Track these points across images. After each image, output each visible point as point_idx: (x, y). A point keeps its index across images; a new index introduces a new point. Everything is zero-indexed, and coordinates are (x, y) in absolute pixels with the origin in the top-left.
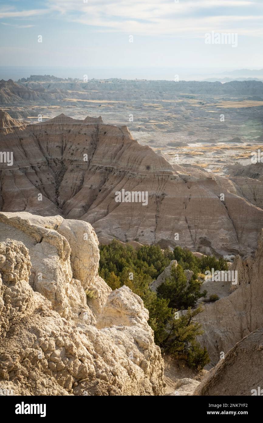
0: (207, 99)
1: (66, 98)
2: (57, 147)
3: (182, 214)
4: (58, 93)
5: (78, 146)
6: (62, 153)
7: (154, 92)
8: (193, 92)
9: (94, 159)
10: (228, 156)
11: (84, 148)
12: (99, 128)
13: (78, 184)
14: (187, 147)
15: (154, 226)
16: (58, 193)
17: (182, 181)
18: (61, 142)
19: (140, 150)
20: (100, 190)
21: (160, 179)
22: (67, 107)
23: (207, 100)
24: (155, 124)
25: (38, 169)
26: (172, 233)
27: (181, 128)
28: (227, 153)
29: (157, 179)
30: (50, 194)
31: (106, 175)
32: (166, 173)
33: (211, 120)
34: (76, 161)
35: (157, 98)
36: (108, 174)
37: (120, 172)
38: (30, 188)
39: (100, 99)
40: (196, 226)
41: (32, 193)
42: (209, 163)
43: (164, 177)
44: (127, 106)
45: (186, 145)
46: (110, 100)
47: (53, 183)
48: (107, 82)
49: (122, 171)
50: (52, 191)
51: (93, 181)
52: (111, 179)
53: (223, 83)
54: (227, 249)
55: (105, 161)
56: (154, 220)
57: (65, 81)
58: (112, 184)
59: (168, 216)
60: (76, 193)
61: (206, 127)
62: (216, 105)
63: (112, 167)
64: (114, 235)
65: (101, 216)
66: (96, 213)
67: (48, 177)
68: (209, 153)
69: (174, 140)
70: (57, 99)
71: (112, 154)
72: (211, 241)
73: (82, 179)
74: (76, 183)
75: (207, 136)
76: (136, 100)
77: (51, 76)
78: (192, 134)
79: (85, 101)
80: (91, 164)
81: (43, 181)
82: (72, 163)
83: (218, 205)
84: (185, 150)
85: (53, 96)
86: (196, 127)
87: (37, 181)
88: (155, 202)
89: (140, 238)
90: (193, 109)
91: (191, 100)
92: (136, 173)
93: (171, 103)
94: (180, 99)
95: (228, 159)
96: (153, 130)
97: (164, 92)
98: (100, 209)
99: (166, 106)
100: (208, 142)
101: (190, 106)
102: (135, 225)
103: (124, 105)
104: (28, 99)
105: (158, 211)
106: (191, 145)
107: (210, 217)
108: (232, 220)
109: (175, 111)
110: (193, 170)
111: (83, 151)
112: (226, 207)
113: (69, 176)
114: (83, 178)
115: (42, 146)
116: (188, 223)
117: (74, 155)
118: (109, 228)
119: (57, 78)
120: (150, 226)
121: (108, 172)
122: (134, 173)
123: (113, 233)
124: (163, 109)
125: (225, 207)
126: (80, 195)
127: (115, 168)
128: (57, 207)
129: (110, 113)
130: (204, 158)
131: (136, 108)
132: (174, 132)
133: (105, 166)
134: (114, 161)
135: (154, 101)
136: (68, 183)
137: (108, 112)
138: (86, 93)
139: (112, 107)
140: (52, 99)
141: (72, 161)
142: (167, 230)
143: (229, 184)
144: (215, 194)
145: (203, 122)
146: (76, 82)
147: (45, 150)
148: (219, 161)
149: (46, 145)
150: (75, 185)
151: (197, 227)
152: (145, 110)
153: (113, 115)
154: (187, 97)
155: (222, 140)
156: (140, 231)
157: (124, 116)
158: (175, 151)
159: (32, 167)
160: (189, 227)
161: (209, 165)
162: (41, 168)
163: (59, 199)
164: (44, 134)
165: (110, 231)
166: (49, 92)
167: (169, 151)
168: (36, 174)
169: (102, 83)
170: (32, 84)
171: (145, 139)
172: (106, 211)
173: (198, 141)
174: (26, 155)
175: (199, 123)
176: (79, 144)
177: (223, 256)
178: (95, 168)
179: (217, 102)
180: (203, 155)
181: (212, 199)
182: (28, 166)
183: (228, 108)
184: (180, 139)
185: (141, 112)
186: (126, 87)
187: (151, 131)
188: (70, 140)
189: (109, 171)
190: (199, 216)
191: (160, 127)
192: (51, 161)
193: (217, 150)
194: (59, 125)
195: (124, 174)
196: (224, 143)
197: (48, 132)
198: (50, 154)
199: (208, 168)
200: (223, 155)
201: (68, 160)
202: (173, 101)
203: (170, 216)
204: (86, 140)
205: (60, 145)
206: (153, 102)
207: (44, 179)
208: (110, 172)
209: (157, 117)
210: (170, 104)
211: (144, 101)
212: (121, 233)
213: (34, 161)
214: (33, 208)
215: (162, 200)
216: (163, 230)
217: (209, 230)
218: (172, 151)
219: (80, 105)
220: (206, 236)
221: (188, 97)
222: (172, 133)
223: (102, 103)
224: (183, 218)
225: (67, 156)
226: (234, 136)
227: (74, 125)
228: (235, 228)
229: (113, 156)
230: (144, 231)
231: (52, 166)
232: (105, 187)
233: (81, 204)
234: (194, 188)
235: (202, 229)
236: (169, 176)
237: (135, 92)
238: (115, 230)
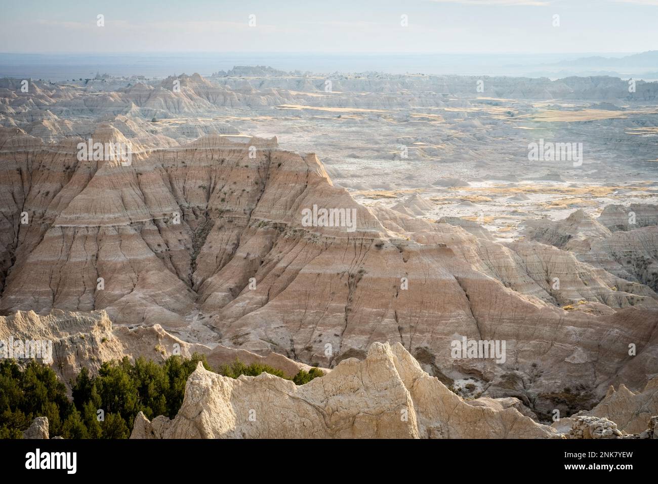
0: (522, 106)
1: (284, 103)
2: (200, 187)
3: (390, 306)
4: (273, 95)
5: (233, 187)
6: (208, 198)
7: (433, 95)
8: (499, 95)
9: (257, 208)
10: (532, 205)
11: (244, 190)
12: (271, 156)
13: (229, 250)
14: (467, 187)
15: (341, 325)
16: (194, 265)
17: (393, 249)
18: (207, 180)
19: (330, 196)
20: (262, 262)
21: (357, 245)
22: (283, 118)
23: (521, 108)
24: (422, 149)
25: (163, 225)
26: (369, 338)
27: (465, 156)
28: (533, 198)
29: (353, 245)
30: (180, 267)
31: (275, 236)
32: (368, 236)
33: (521, 141)
34: (228, 211)
35: (438, 105)
36: (278, 235)
37: (295, 231)
38: (145, 256)
39: (340, 106)
40: (412, 327)
41: (147, 264)
42: (497, 215)
43: (364, 242)
44: (385, 117)
45: (464, 185)
46: (358, 108)
47: (189, 249)
48: (357, 78)
49: (299, 230)
50: (185, 262)
51: (253, 246)
52: (280, 243)
53: (553, 79)
54: (462, 368)
55: (274, 213)
56: (343, 315)
57: (288, 76)
58: (281, 252)
59: (367, 309)
60: (224, 266)
61: (510, 154)
62: (533, 116)
63: (285, 222)
64: (271, 340)
65: (255, 306)
66: (247, 301)
67: (180, 237)
68: (501, 199)
69: (449, 175)
70: (269, 105)
71: (287, 202)
72: (435, 354)
73: (236, 242)
74: (225, 249)
75: (507, 169)
76: (402, 107)
77: (267, 67)
78: (482, 166)
79: (315, 108)
80: (253, 217)
81: (170, 245)
82: (221, 215)
83: (453, 292)
84: (462, 192)
85: (263, 100)
86: (491, 153)
87: (159, 245)
88: (346, 285)
89: (314, 346)
90: (495, 123)
91: (494, 108)
92: (318, 234)
93: (458, 113)
94: (475, 106)
95: (532, 209)
96: (418, 159)
97: (450, 95)
98: (255, 295)
99: (449, 118)
100: (503, 180)
101: (490, 119)
102: (309, 323)
103: (379, 116)
104: (222, 105)
105: (351, 300)
106: (474, 185)
107: (436, 312)
108: (477, 319)
109: (464, 126)
110: (449, 229)
111: (241, 196)
112: (467, 295)
113: (215, 237)
114: (238, 240)
115: (175, 185)
116: (399, 321)
117: (226, 202)
118: (263, 328)
119: (276, 71)
120: (334, 326)
121: (277, 231)
122: (316, 233)
123: (271, 336)
124: (443, 123)
125: (465, 296)
126: (227, 272)
127: (289, 224)
128: (188, 290)
129: (354, 129)
130: (491, 208)
131: (399, 120)
132: (452, 162)
133: (274, 222)
134: (289, 213)
135: (430, 110)
136: (213, 248)
137: (350, 127)
138: (320, 95)
139: (358, 119)
140: (261, 106)
141: (222, 212)
142: (362, 332)
143: (502, 253)
144: (450, 272)
145: (505, 146)
146: (307, 77)
147: (180, 193)
148: (514, 212)
149: (181, 185)
150: (224, 253)
151: (414, 329)
152: (413, 125)
153: (357, 132)
154: (488, 104)
155: (530, 177)
156: (317, 333)
157: (375, 134)
158: (445, 194)
159: (155, 221)
160: (400, 329)
161: (496, 219)
162: (169, 223)
163: (194, 276)
164: (180, 165)
165: (265, 332)
166: (258, 94)
167: (434, 194)
168: (160, 233)
169: (349, 79)
170: (235, 81)
171: (401, 173)
172: (265, 297)
173: (487, 178)
174: (145, 201)
175: (499, 146)
176: (235, 183)
177: (453, 381)
178: (257, 224)
179: (537, 112)
180: (490, 201)
181: (444, 280)
182: (147, 220)
183: (552, 123)
184: (460, 173)
185: (407, 127)
186: (388, 85)
187: (414, 160)
188: (222, 176)
189: (280, 228)
190: (418, 311)
191: (432, 153)
192: (188, 212)
193: (516, 193)
194: (206, 151)
195: (302, 236)
196: (532, 182)
197: (188, 163)
198: (188, 200)
199: (493, 225)
200: (525, 202)
201: (216, 210)
202: (462, 110)
203: (369, 310)
204: (248, 177)
205: (206, 184)
206: (430, 112)
207: (173, 242)
208: (281, 231)
209: (431, 135)
210: (458, 115)
211: (414, 109)
212: (284, 336)
213: (158, 212)
214: (145, 290)
215: (358, 282)
216: (354, 334)
217: (434, 335)
218: (439, 194)
219: (307, 116)
220: (426, 345)
221: (491, 104)
222: (448, 164)
223: (343, 113)
224: (391, 312)
225: (215, 203)
226: (553, 169)
227: (230, 151)
228: (480, 332)
229: (288, 203)
230: (324, 333)
231: (189, 219)
232: (270, 258)
233: (227, 285)
234: (414, 261)
235: (422, 332)
236: (372, 240)
237: (402, 94)
238: (275, 330)
